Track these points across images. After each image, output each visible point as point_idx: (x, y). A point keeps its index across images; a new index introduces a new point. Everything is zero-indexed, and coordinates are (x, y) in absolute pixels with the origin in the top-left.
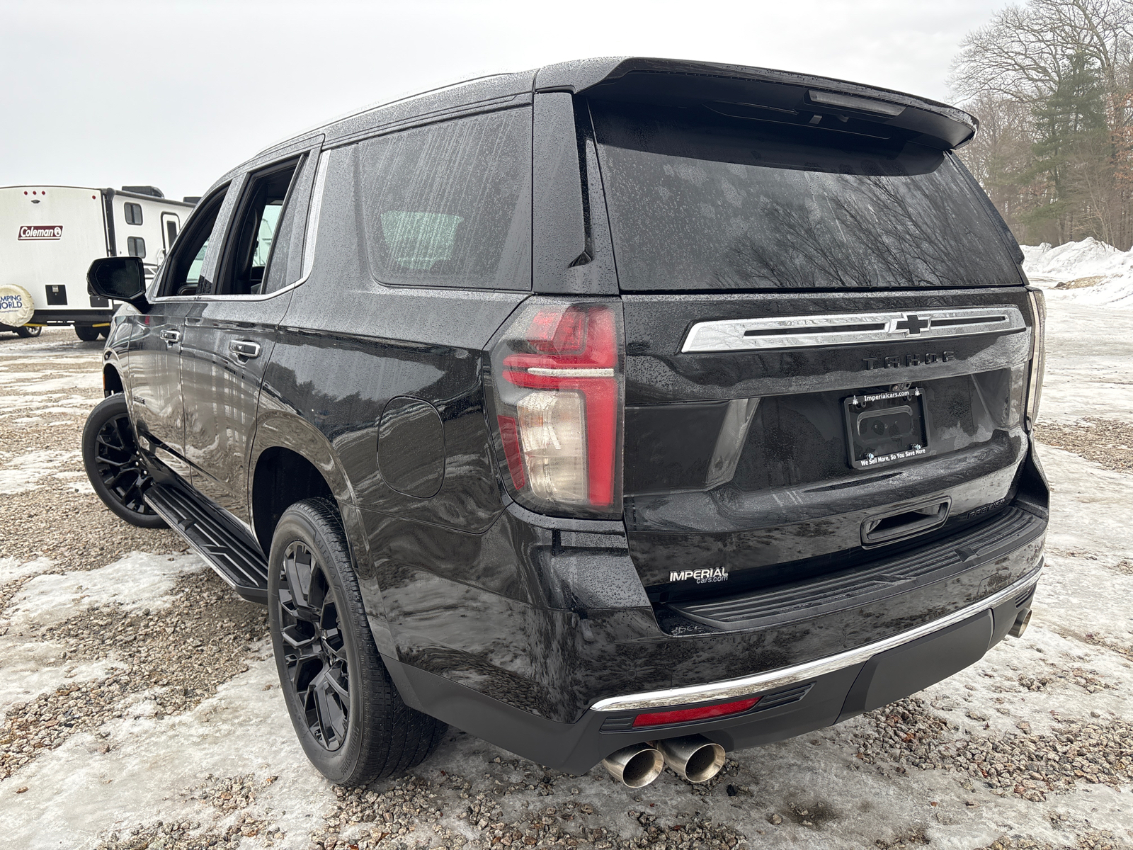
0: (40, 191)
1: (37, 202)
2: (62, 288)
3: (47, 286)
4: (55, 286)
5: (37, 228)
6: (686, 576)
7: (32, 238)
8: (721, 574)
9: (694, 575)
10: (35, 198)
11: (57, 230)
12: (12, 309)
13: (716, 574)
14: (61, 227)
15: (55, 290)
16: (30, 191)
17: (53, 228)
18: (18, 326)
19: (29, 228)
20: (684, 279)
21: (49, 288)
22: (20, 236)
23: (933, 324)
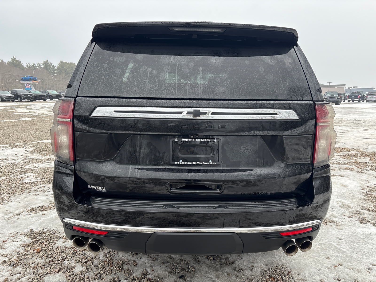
6: (93, 188)
8: (104, 189)
9: (95, 188)
13: (102, 189)
20: (99, 93)
23: (213, 113)
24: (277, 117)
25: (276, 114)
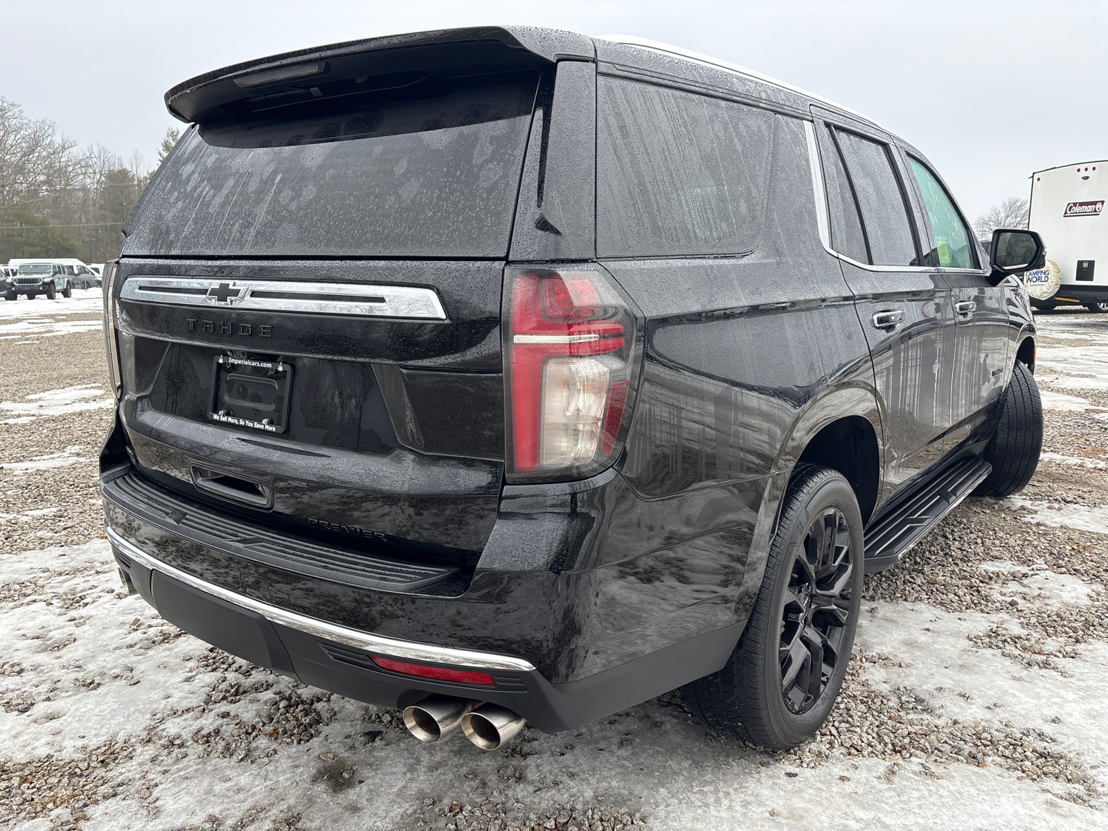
0: (1090, 166)
1: (1087, 178)
2: (1092, 263)
3: (1079, 261)
4: (1086, 261)
5: (1082, 204)
7: (1076, 215)
10: (1086, 174)
11: (1099, 205)
12: (1040, 283)
14: (1103, 202)
15: (1085, 265)
16: (1082, 167)
17: (1095, 203)
18: (1043, 299)
19: (1075, 204)
21: (1080, 263)
22: (1066, 213)
23: (254, 294)
24: (385, 310)
25: (382, 300)
